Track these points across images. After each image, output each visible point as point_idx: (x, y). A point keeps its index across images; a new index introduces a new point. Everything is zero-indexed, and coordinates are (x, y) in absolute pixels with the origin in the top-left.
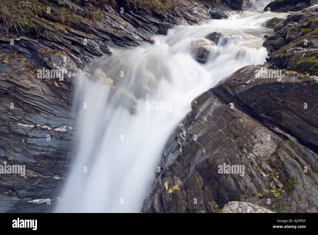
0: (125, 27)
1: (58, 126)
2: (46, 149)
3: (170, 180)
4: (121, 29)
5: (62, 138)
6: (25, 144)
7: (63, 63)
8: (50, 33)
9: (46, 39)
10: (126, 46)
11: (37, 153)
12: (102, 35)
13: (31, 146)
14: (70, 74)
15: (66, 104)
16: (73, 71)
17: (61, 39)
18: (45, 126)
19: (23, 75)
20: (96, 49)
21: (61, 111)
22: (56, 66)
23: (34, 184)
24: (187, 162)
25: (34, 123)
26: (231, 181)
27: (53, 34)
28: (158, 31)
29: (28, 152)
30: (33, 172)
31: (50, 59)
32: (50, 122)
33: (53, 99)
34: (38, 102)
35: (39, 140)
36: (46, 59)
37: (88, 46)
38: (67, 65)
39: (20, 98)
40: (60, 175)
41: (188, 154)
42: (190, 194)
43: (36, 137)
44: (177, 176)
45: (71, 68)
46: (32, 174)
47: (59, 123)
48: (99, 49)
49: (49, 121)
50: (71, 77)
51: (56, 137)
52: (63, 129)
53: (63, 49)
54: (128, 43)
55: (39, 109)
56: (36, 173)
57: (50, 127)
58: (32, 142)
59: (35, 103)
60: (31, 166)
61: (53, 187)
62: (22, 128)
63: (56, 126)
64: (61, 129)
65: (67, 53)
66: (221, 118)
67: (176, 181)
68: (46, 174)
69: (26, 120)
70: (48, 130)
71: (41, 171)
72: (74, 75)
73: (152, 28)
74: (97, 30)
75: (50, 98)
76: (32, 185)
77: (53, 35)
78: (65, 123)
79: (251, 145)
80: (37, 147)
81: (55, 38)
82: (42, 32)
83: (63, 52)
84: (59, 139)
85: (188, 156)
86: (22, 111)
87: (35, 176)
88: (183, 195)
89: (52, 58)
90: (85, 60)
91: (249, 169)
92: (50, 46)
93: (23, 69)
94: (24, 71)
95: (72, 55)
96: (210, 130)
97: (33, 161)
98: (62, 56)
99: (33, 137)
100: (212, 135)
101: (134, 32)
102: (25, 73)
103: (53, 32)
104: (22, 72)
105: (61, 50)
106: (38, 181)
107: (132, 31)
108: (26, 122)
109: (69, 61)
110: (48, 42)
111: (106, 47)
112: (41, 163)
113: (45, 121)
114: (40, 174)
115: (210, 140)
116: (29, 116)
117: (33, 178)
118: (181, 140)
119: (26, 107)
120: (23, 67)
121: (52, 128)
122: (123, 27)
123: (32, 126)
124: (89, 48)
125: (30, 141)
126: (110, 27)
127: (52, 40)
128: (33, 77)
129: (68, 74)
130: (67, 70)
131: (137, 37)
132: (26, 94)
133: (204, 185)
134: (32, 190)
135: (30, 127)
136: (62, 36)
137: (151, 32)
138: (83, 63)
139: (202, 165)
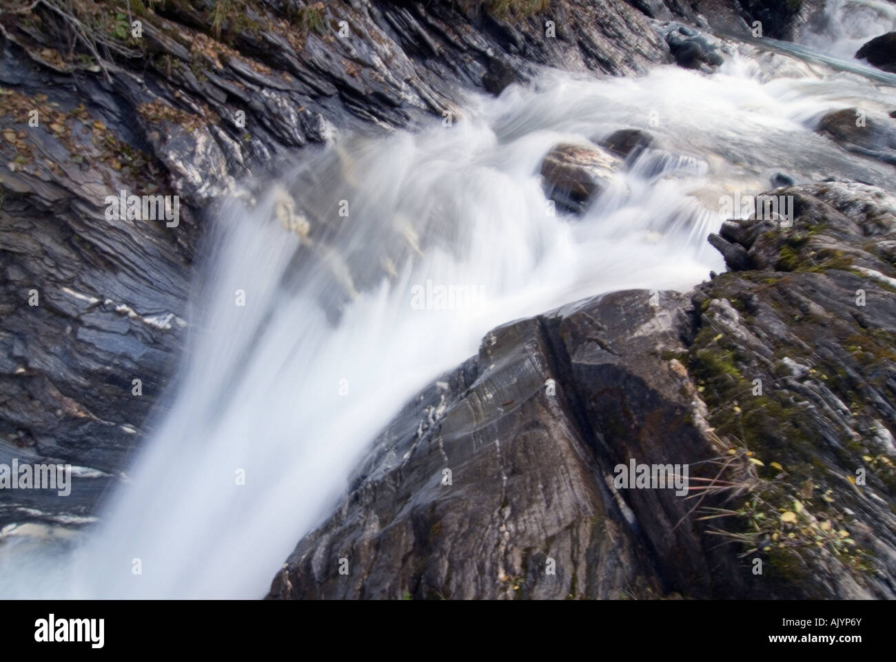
0: (387, 61)
1: (153, 312)
2: (116, 361)
3: (362, 515)
4: (373, 67)
5: (155, 343)
6: (72, 339)
7: (193, 154)
8: (177, 63)
9: (164, 79)
10: (373, 122)
11: (94, 366)
12: (314, 79)
13: (83, 345)
14: (207, 188)
15: (182, 259)
16: (214, 180)
17: (201, 84)
18: (124, 307)
19: (92, 171)
20: (286, 126)
21: (168, 276)
22: (176, 159)
23: (76, 433)
24: (407, 487)
25: (100, 293)
26: (443, 566)
27: (185, 66)
28: (483, 79)
29: (76, 359)
30: (78, 405)
31: (163, 139)
32: (138, 299)
33: (154, 240)
34: (118, 244)
35: (104, 336)
36: (154, 136)
37: (267, 115)
38: (203, 160)
39: (76, 227)
40: (137, 425)
41: (416, 472)
42: (379, 562)
43: (98, 329)
44: (377, 513)
45: (213, 170)
46: (76, 410)
47: (158, 305)
48: (296, 125)
49: (134, 294)
50: (205, 195)
51: (144, 338)
52: (163, 323)
53: (202, 111)
54: (383, 111)
55: (115, 262)
56: (84, 408)
57: (135, 311)
58: (87, 339)
59: (110, 246)
60: (75, 391)
61: (116, 449)
62: (72, 301)
63: (149, 312)
64: (159, 320)
65: (210, 126)
66: (515, 411)
67: (370, 524)
68: (107, 417)
69: (82, 283)
70: (129, 317)
71: (97, 407)
72: (215, 192)
73: (469, 66)
74: (305, 64)
75: (147, 237)
76: (71, 433)
77: (182, 68)
78: (170, 309)
79: (525, 502)
80: (98, 353)
81: (188, 78)
82: (156, 58)
83: (200, 120)
84: (149, 343)
85: (414, 475)
86: (78, 259)
87: (82, 415)
88: (368, 559)
89: (170, 137)
90: (252, 153)
91: (484, 555)
92: (171, 97)
93: (96, 153)
94: (98, 158)
95: (222, 134)
96: (481, 432)
97: (82, 381)
98: (196, 133)
99: (91, 327)
100: (478, 445)
101: (407, 81)
102: (97, 164)
103: (184, 61)
104: (92, 161)
105: (195, 116)
106: (86, 427)
107: (402, 78)
108: (81, 286)
109: (209, 151)
110: (169, 86)
111: (316, 122)
112: (100, 391)
113: (126, 294)
114: (95, 413)
115: (468, 459)
116: (91, 275)
117: (76, 418)
118: (426, 426)
119: (86, 253)
120: (97, 147)
121: (138, 314)
122: (382, 60)
123: (94, 300)
124: (270, 121)
125: (84, 334)
126: (344, 57)
127: (177, 83)
128: (117, 178)
129: (200, 187)
130: (201, 174)
131: (412, 98)
132: (90, 220)
133: (409, 554)
134: (70, 445)
135: (87, 302)
136: (206, 77)
137: (462, 79)
138: (245, 160)
139: (422, 510)
